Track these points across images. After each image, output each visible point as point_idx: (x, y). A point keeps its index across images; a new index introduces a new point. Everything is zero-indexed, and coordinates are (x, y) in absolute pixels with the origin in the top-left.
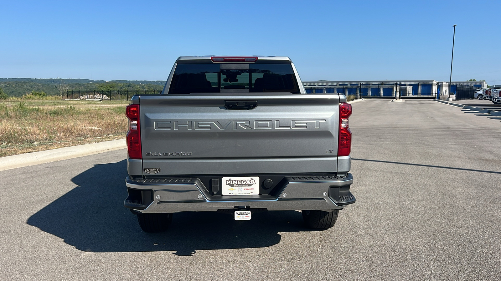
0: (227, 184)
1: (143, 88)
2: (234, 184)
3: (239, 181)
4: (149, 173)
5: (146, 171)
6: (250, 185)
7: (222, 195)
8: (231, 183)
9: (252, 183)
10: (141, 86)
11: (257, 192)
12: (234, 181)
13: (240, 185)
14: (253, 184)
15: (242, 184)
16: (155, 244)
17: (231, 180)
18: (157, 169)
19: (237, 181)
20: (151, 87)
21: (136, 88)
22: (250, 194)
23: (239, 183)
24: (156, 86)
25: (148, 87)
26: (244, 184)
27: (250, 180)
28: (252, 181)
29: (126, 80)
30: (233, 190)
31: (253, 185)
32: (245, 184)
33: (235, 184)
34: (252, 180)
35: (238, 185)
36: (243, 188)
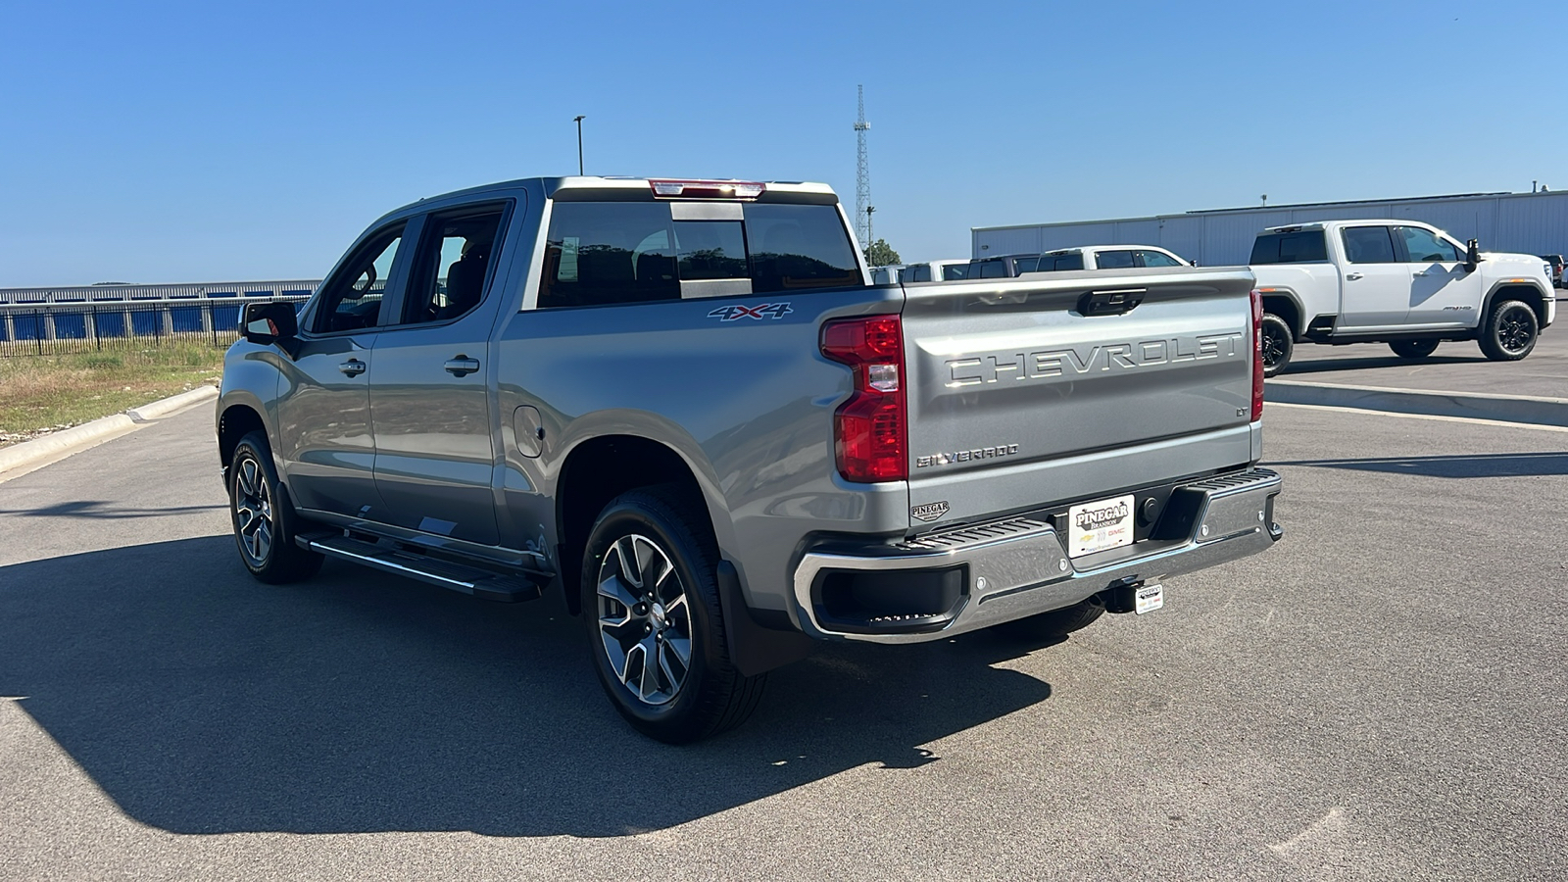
0: (1080, 524)
2: (1091, 522)
3: (1099, 513)
4: (923, 518)
5: (916, 515)
6: (1119, 520)
8: (1086, 522)
9: (1122, 514)
11: (1129, 537)
12: (1091, 514)
14: (1124, 516)
15: (1105, 520)
16: (779, 764)
17: (1086, 512)
18: (941, 505)
19: (1096, 513)
22: (1117, 544)
23: (1100, 520)
26: (1109, 520)
27: (1119, 505)
28: (1122, 507)
30: (1089, 538)
31: (1124, 518)
32: (1111, 519)
33: (1093, 522)
34: (1123, 505)
35: (1099, 523)
36: (1108, 529)
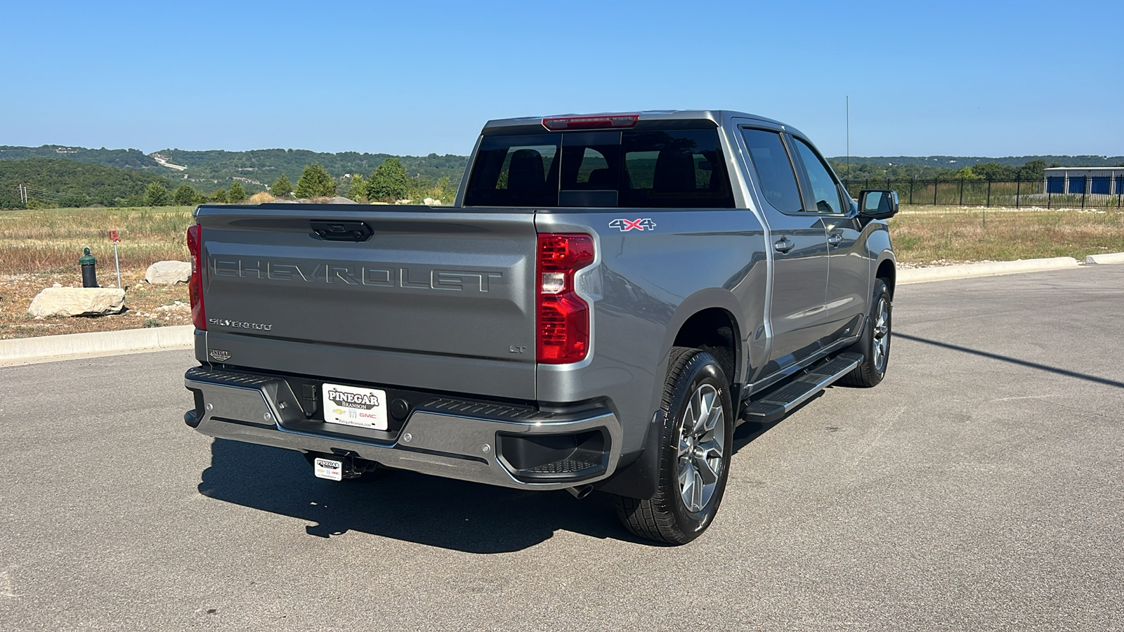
0: (331, 398)
1: (893, 174)
2: (341, 400)
3: (349, 395)
4: (215, 358)
5: (211, 354)
6: (369, 407)
7: (325, 422)
8: (338, 399)
9: (372, 403)
10: (890, 169)
11: (384, 425)
12: (341, 394)
13: (351, 403)
14: (375, 405)
15: (355, 403)
17: (336, 391)
18: (227, 353)
19: (346, 395)
20: (914, 172)
21: (878, 175)
22: (369, 425)
23: (349, 401)
24: (926, 168)
25: (906, 171)
26: (359, 404)
27: (369, 395)
28: (372, 398)
29: (857, 156)
30: (341, 412)
31: (375, 407)
32: (361, 403)
33: (344, 400)
34: (373, 396)
35: (349, 403)
36: (359, 411)
